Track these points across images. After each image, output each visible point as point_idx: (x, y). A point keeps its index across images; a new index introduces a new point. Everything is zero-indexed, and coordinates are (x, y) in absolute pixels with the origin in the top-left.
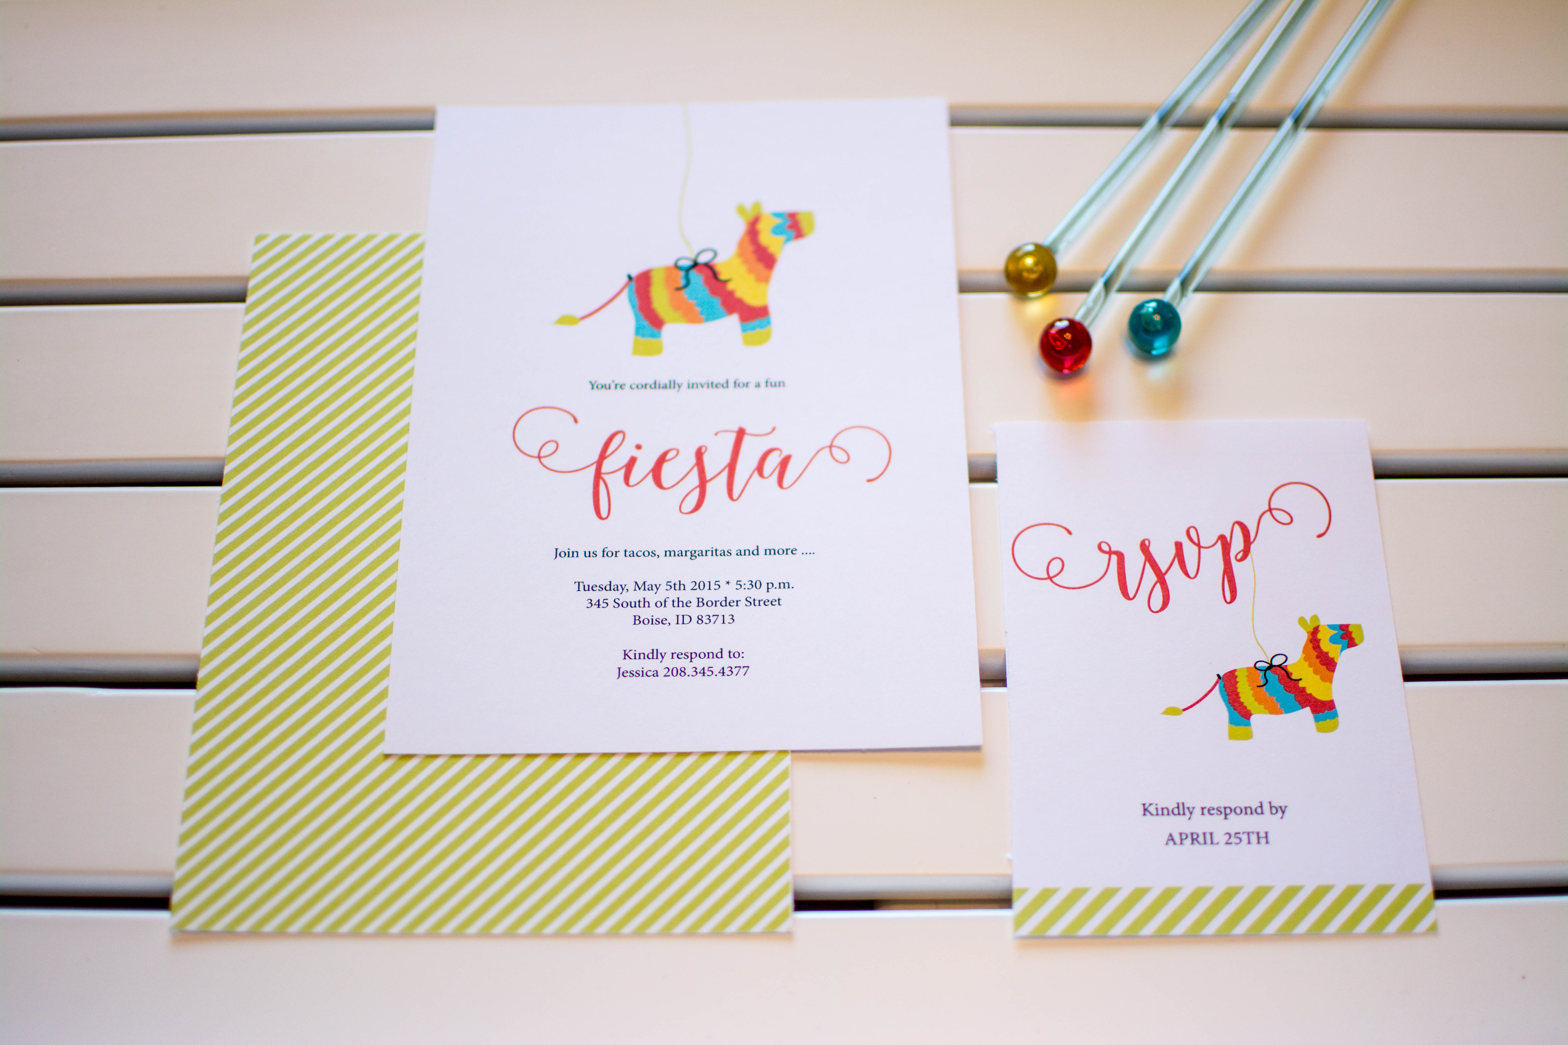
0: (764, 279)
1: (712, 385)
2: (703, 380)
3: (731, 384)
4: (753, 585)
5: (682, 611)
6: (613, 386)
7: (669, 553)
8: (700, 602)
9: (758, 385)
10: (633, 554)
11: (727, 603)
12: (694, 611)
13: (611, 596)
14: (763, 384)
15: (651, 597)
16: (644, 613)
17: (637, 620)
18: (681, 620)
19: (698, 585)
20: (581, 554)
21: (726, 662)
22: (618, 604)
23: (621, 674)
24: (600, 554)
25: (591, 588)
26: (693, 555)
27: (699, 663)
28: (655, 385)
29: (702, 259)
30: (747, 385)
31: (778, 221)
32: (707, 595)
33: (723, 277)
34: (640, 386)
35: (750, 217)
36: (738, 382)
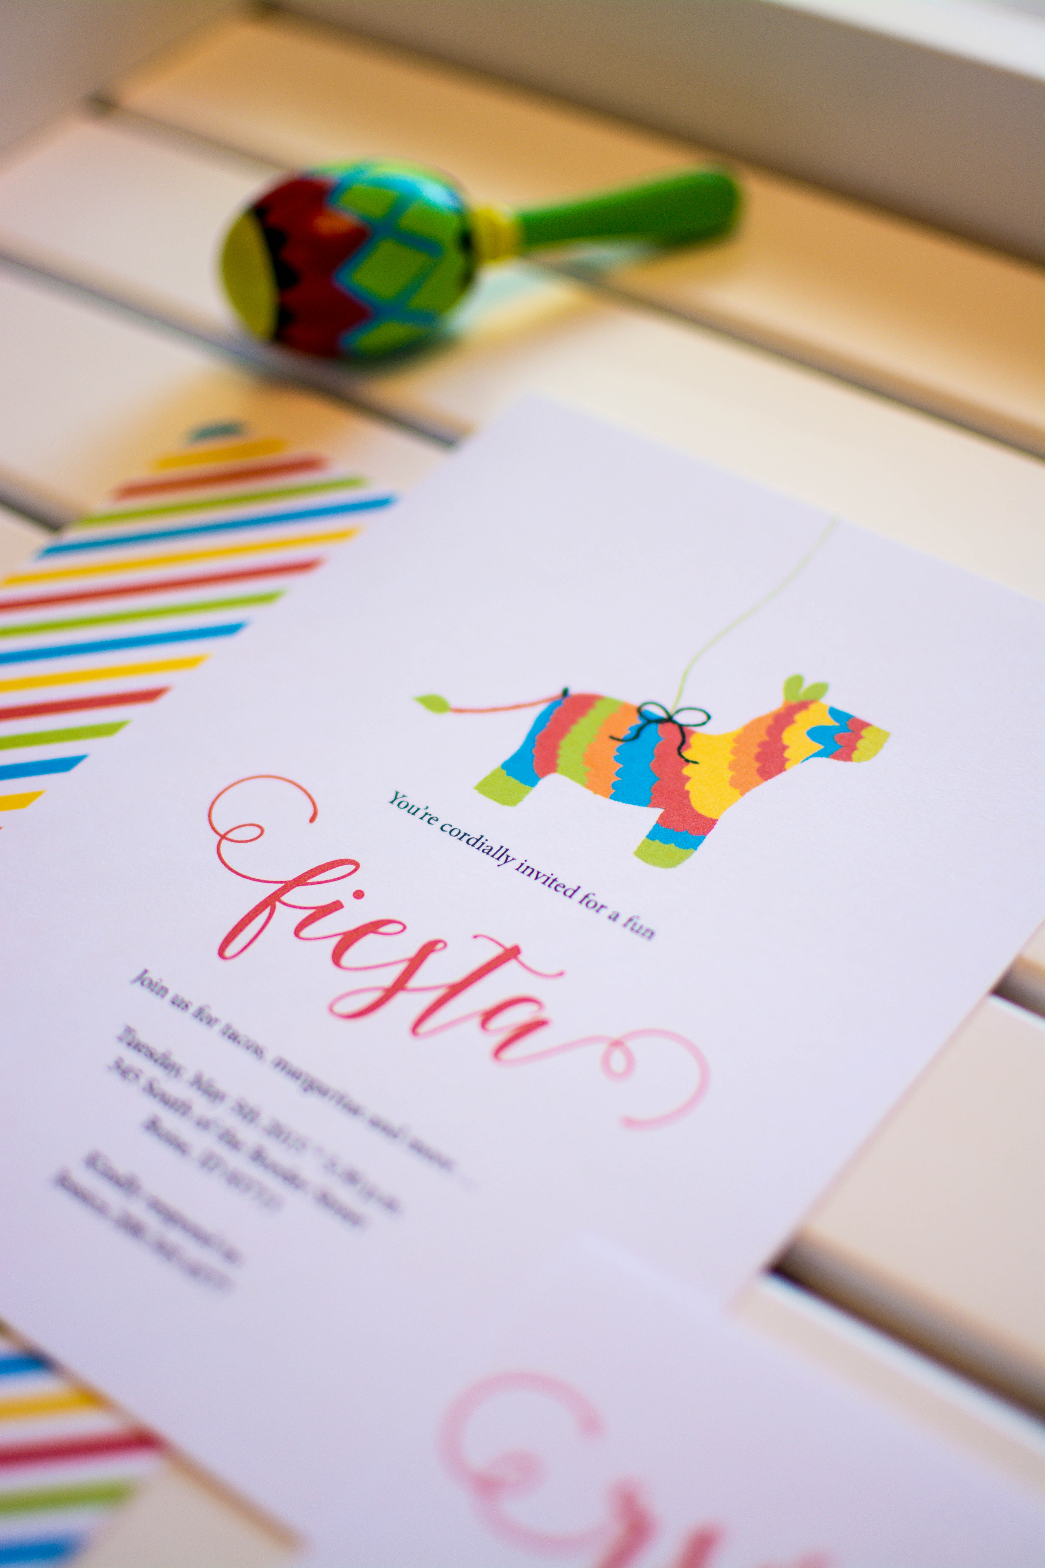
0: (742, 785)
1: (551, 882)
2: (545, 870)
3: (579, 895)
4: (352, 1178)
5: (222, 1150)
6: (421, 813)
7: (281, 1064)
8: (258, 1156)
9: (614, 917)
10: (234, 1037)
11: (291, 1179)
12: (237, 1161)
13: (150, 1070)
14: (622, 919)
15: (201, 1106)
16: (170, 1121)
17: (153, 1126)
18: (209, 1162)
19: (277, 1131)
20: (169, 996)
21: (209, 1258)
22: (151, 1089)
23: (64, 1182)
24: (193, 1009)
25: (137, 1047)
26: (311, 1086)
27: (174, 1236)
28: (478, 843)
29: (680, 719)
30: (599, 908)
31: (830, 722)
32: (276, 1152)
33: (687, 754)
34: (454, 833)
35: (795, 701)
36: (591, 897)
